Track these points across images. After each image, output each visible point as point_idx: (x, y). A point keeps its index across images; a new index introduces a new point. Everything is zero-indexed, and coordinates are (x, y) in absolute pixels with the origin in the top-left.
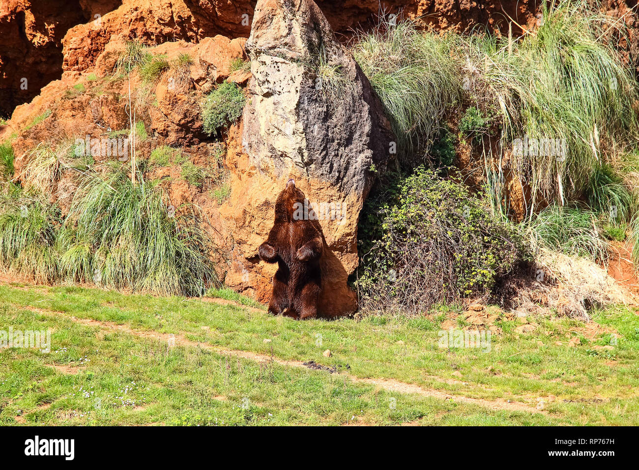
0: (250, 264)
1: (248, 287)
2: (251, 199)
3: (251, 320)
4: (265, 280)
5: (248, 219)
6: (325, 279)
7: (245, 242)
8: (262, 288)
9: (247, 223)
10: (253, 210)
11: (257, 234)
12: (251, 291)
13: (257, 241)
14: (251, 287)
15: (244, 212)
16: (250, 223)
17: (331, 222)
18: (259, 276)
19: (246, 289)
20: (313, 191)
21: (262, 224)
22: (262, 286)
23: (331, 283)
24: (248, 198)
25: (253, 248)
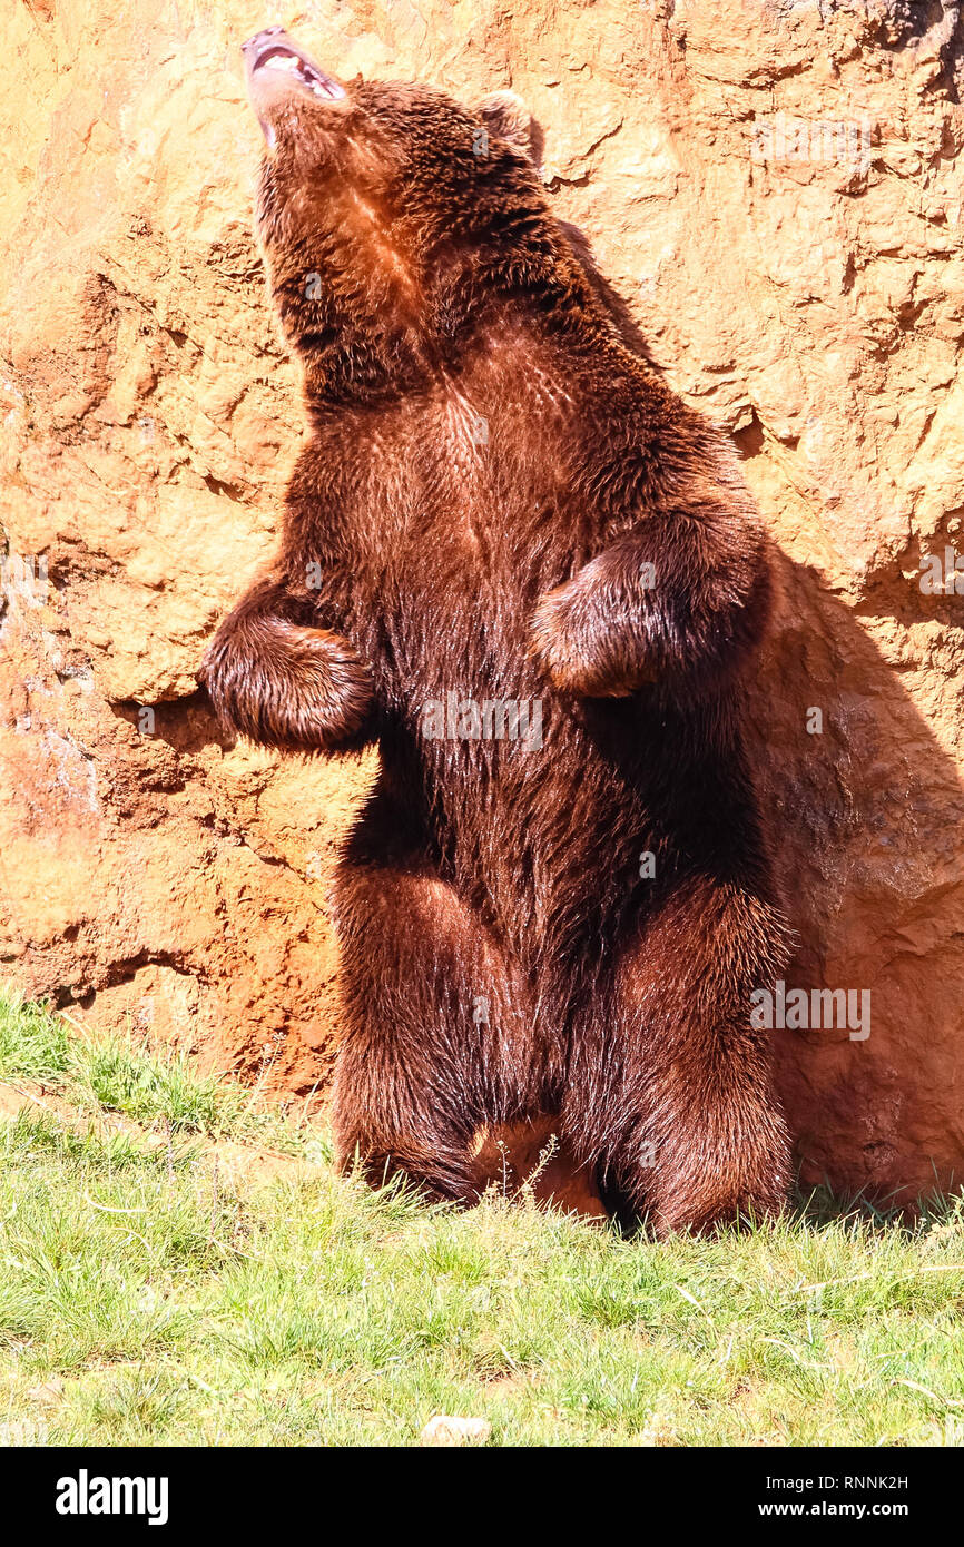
0: (156, 753)
1: (140, 960)
2: (158, 178)
3: (256, 1249)
4: (282, 886)
5: (133, 361)
6: (830, 868)
7: (107, 566)
8: (268, 962)
9: (122, 396)
10: (175, 278)
11: (213, 483)
12: (167, 991)
13: (215, 552)
14: (165, 959)
15: (99, 301)
16: (147, 391)
17: (872, 367)
18: (238, 863)
19: (123, 972)
20: (710, 97)
21: (256, 403)
22: (266, 945)
23: (872, 901)
24: (126, 170)
25: (183, 614)
